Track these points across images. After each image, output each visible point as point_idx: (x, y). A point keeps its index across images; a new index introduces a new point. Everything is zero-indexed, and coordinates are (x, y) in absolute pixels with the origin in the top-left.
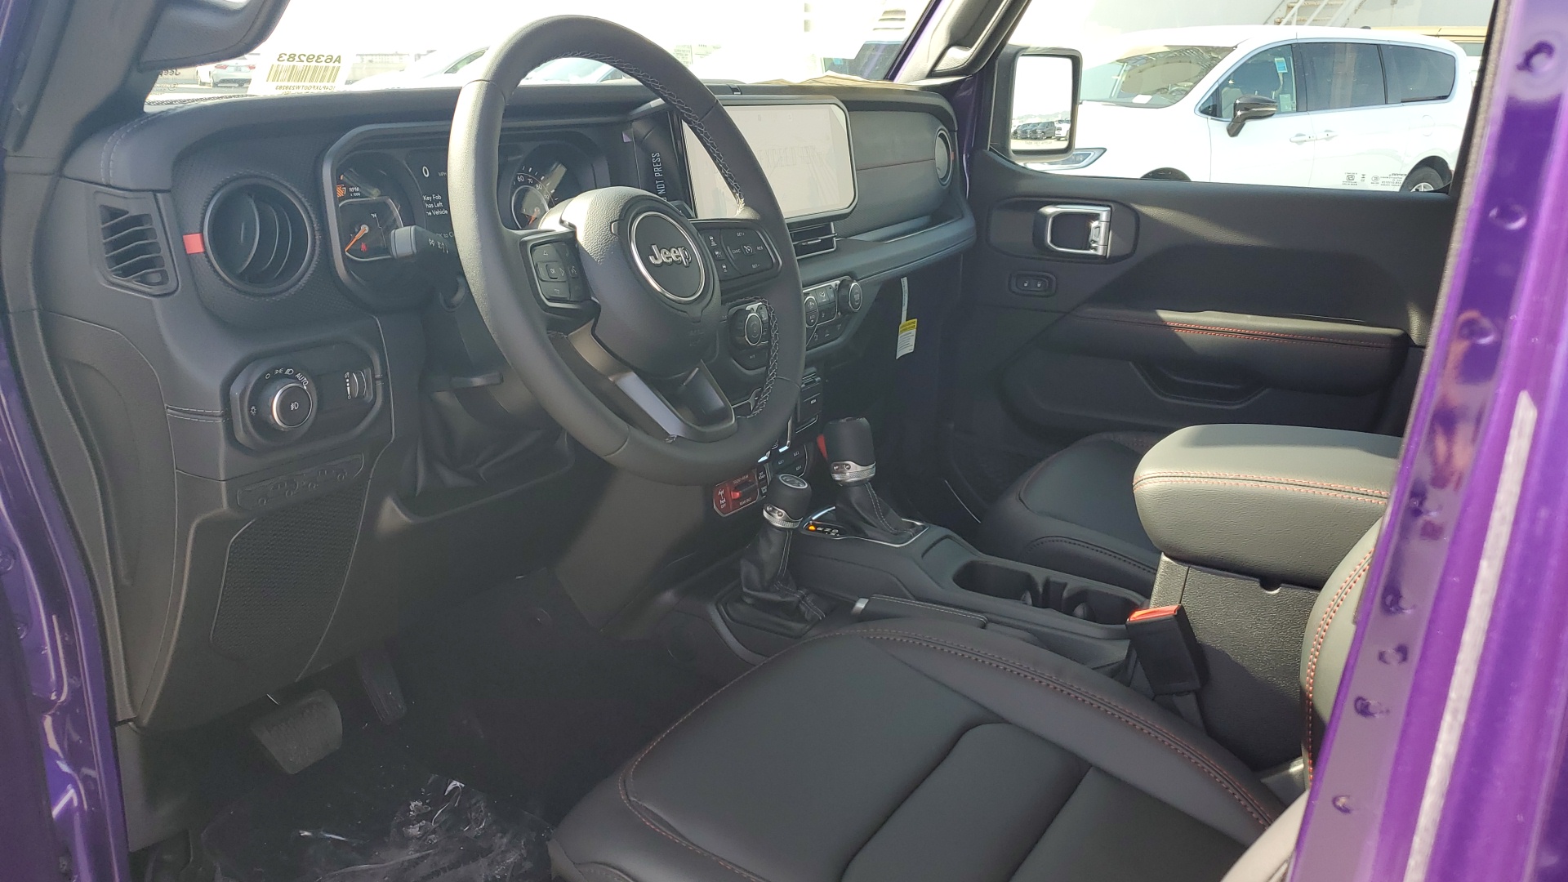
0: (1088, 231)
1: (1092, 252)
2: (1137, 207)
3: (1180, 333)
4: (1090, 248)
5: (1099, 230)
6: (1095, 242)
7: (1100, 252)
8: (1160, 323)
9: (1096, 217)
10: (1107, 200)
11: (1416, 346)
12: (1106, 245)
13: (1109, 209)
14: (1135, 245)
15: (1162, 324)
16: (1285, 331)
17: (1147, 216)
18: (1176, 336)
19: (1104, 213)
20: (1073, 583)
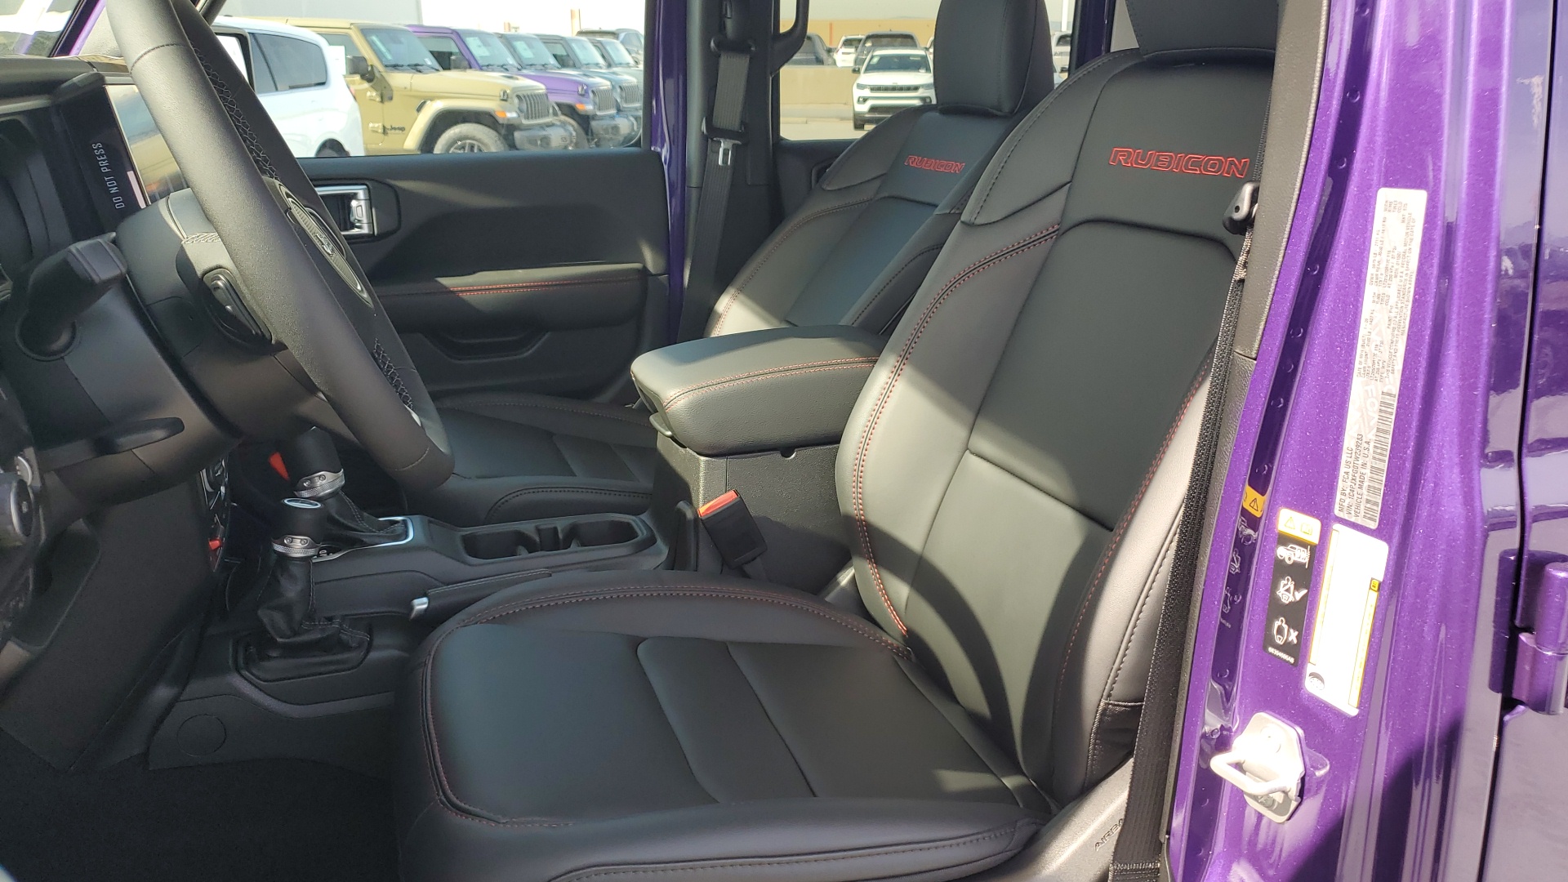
0: (349, 208)
1: (355, 231)
2: (393, 182)
3: (465, 296)
4: (353, 226)
5: (359, 208)
6: (359, 221)
7: (365, 230)
8: (444, 290)
9: (354, 196)
10: (361, 179)
11: (652, 275)
12: (371, 223)
13: (365, 187)
14: (400, 222)
15: (447, 291)
16: (557, 279)
17: (404, 190)
18: (463, 300)
19: (361, 192)
20: (561, 524)
